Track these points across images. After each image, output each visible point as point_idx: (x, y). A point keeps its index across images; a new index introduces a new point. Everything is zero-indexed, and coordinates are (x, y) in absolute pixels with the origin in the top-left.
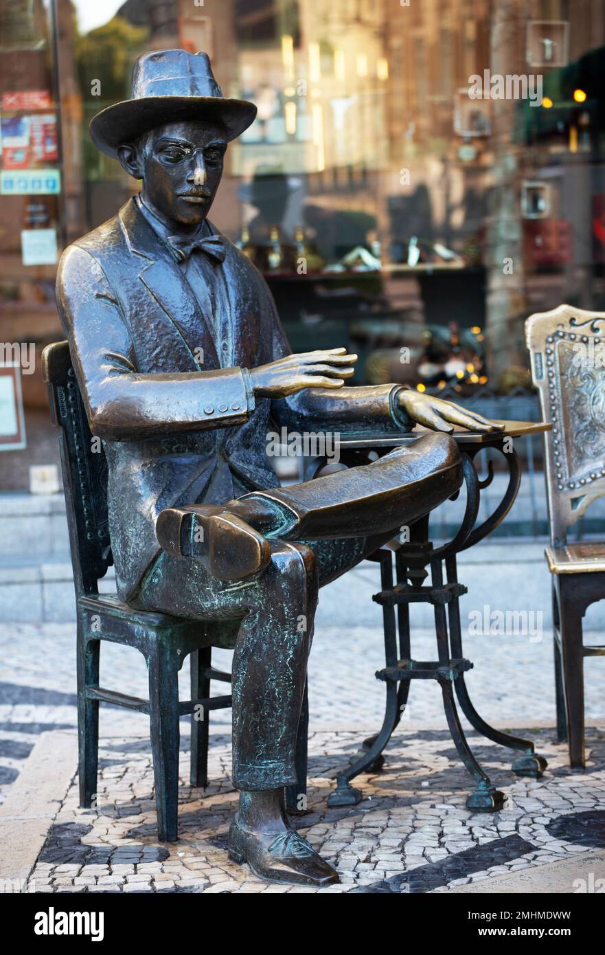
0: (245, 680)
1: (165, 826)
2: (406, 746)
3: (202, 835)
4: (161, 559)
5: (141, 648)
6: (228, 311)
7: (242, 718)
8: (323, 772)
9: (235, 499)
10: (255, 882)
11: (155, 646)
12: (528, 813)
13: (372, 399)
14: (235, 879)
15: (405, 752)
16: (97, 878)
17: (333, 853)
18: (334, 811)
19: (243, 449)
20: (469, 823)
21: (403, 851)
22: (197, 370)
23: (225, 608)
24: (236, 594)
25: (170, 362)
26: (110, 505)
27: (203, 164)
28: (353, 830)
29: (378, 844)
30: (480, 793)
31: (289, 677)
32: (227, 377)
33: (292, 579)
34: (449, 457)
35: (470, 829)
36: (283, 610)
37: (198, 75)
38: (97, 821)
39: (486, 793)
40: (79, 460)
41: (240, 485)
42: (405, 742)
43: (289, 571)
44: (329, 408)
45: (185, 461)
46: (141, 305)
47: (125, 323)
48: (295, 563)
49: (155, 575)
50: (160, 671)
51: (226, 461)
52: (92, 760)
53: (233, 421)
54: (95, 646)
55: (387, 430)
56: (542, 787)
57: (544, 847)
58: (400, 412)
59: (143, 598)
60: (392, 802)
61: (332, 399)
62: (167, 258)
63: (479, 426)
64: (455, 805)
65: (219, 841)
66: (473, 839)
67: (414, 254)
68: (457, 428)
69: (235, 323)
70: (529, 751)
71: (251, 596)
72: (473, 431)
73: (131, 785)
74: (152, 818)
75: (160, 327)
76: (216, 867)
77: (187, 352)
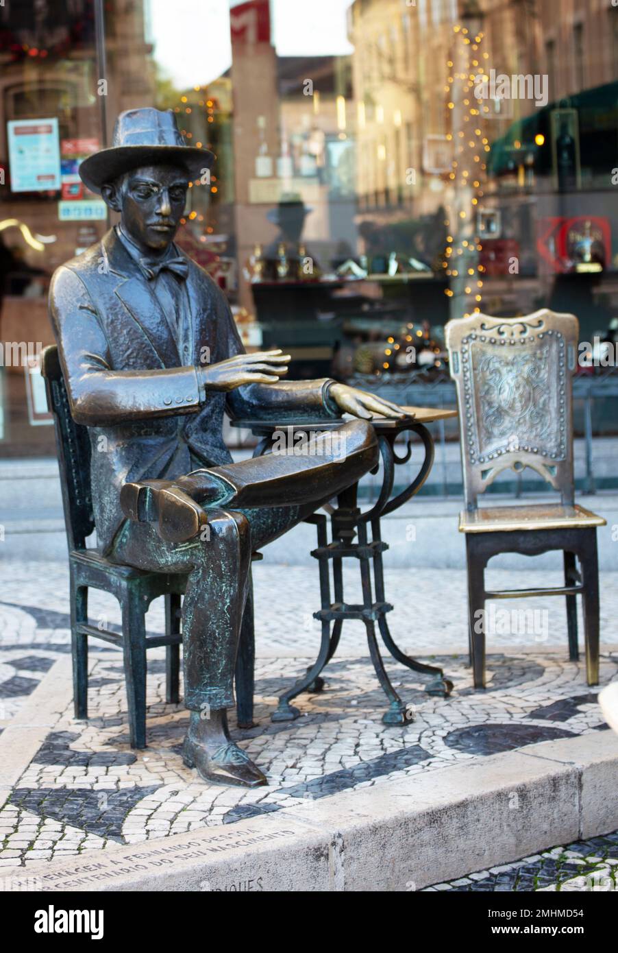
0: (192, 623)
1: (135, 736)
2: (349, 669)
3: (167, 744)
4: (128, 523)
5: (116, 594)
6: (189, 319)
7: (190, 654)
8: (275, 692)
9: (185, 475)
10: (201, 784)
11: (126, 593)
12: (431, 727)
13: (309, 391)
14: (184, 781)
15: (345, 674)
16: (74, 778)
17: (268, 760)
18: (276, 725)
19: (201, 432)
20: (382, 736)
21: (324, 759)
22: (161, 368)
23: (176, 564)
24: (185, 553)
25: (139, 361)
26: (92, 477)
27: (168, 200)
28: (287, 741)
29: (305, 753)
30: (393, 711)
31: (226, 621)
32: (183, 374)
33: (228, 542)
34: (367, 440)
35: (382, 741)
36: (220, 567)
37: (164, 128)
38: (87, 730)
39: (398, 711)
40: (70, 440)
41: (198, 462)
42: (349, 666)
43: (225, 535)
44: (273, 398)
45: (151, 442)
46: (116, 314)
47: (102, 330)
48: (230, 529)
49: (124, 536)
50: (131, 614)
51: (186, 442)
52: (83, 682)
53: (187, 410)
54: (83, 591)
55: (320, 417)
56: (447, 705)
57: (438, 755)
58: (330, 402)
59: (115, 554)
60: (323, 717)
61: (277, 391)
62: (138, 275)
63: (393, 414)
64: (373, 720)
65: (178, 749)
66: (382, 749)
67: (393, 266)
68: (376, 416)
69: (195, 329)
70: (439, 676)
71: (196, 555)
72: (389, 418)
73: (120, 701)
74: (126, 728)
75: (131, 332)
76: (172, 770)
77: (153, 353)
